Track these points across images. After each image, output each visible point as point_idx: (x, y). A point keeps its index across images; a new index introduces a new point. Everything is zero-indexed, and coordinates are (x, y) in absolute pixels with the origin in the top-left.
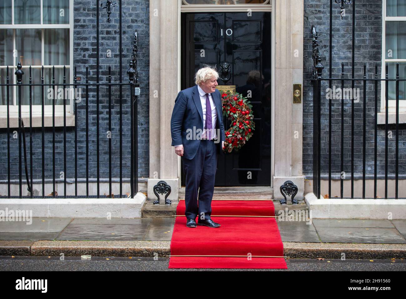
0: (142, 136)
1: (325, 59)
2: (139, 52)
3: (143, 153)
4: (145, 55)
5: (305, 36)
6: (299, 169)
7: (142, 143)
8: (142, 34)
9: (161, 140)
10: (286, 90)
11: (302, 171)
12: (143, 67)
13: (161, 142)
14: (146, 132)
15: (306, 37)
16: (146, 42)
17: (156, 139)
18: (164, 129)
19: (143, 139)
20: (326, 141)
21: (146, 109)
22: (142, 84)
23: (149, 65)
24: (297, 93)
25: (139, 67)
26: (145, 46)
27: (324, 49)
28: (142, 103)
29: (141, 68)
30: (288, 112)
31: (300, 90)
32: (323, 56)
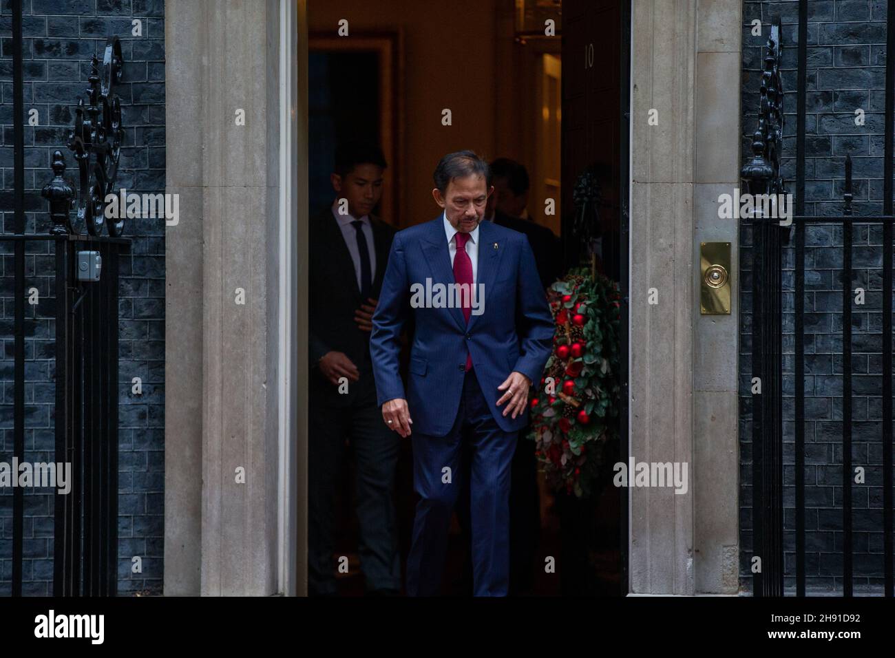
0: (141, 435)
1: (828, 148)
2: (130, 122)
3: (143, 503)
4: (152, 134)
5: (748, 60)
6: (724, 567)
7: (140, 463)
8: (141, 56)
9: (204, 452)
10: (671, 264)
11: (737, 574)
12: (145, 179)
13: (204, 457)
14: (156, 421)
15: (752, 64)
16: (153, 86)
17: (187, 449)
18: (217, 409)
19: (145, 449)
20: (830, 458)
21: (154, 337)
22: (141, 241)
23: (164, 172)
24: (716, 274)
25: (129, 178)
26: (152, 101)
27: (821, 109)
28: (141, 312)
29: (138, 181)
30: (679, 346)
31: (727, 265)
32: (820, 136)
